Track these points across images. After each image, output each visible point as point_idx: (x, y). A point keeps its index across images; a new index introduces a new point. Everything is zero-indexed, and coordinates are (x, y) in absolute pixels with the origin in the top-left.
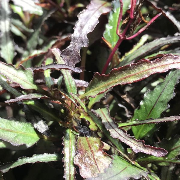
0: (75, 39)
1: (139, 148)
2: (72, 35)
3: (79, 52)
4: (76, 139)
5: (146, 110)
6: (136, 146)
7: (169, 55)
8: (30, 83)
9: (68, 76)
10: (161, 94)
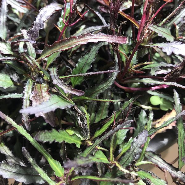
0: (36, 24)
1: (68, 90)
2: (35, 22)
3: (38, 32)
4: (34, 84)
5: (79, 69)
6: (67, 89)
7: (88, 34)
8: (9, 50)
9: (30, 46)
10: (88, 59)
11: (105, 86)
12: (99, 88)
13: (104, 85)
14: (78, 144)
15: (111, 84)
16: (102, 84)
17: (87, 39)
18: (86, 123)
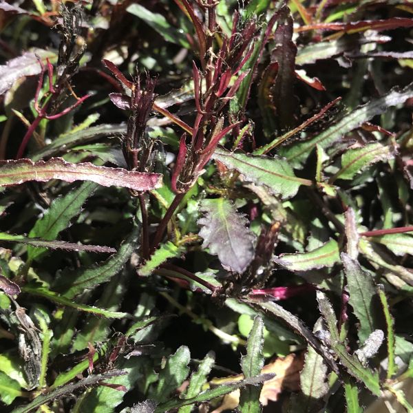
11: (99, 276)
12: (85, 278)
13: (98, 272)
14: (6, 395)
15: (113, 273)
16: (93, 269)
17: (52, 171)
18: (36, 353)
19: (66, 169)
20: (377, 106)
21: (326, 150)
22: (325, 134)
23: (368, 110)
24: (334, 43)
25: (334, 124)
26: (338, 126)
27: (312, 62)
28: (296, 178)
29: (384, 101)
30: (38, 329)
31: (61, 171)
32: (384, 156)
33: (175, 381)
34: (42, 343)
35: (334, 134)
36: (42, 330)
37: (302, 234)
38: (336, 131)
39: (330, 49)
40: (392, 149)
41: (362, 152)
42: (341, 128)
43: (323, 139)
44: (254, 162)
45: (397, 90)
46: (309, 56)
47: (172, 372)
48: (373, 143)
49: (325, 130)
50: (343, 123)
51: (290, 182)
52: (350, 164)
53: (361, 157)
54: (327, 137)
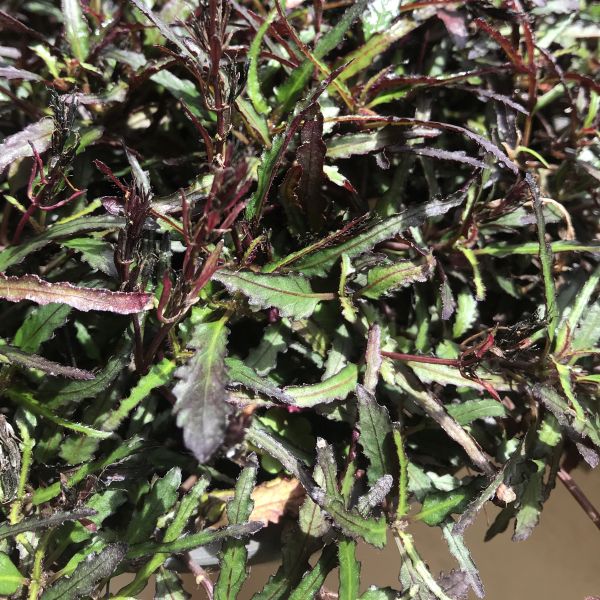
12: (71, 389)
17: (25, 290)
18: (14, 465)
19: (40, 289)
20: (414, 215)
21: (353, 262)
22: (354, 242)
23: (404, 219)
24: (374, 135)
25: (365, 232)
26: (370, 234)
27: (347, 157)
28: (313, 295)
29: (424, 210)
30: (18, 440)
31: (35, 291)
32: (415, 278)
33: (162, 506)
34: (22, 454)
35: (364, 243)
36: (22, 440)
37: (323, 344)
38: (366, 239)
39: (368, 144)
40: (425, 269)
41: (391, 270)
42: (371, 237)
43: (352, 247)
44: (263, 280)
45: (439, 198)
46: (345, 150)
47: (159, 496)
48: (404, 261)
49: (354, 238)
50: (374, 231)
51: (307, 300)
52: (377, 282)
53: (389, 275)
54: (356, 245)
